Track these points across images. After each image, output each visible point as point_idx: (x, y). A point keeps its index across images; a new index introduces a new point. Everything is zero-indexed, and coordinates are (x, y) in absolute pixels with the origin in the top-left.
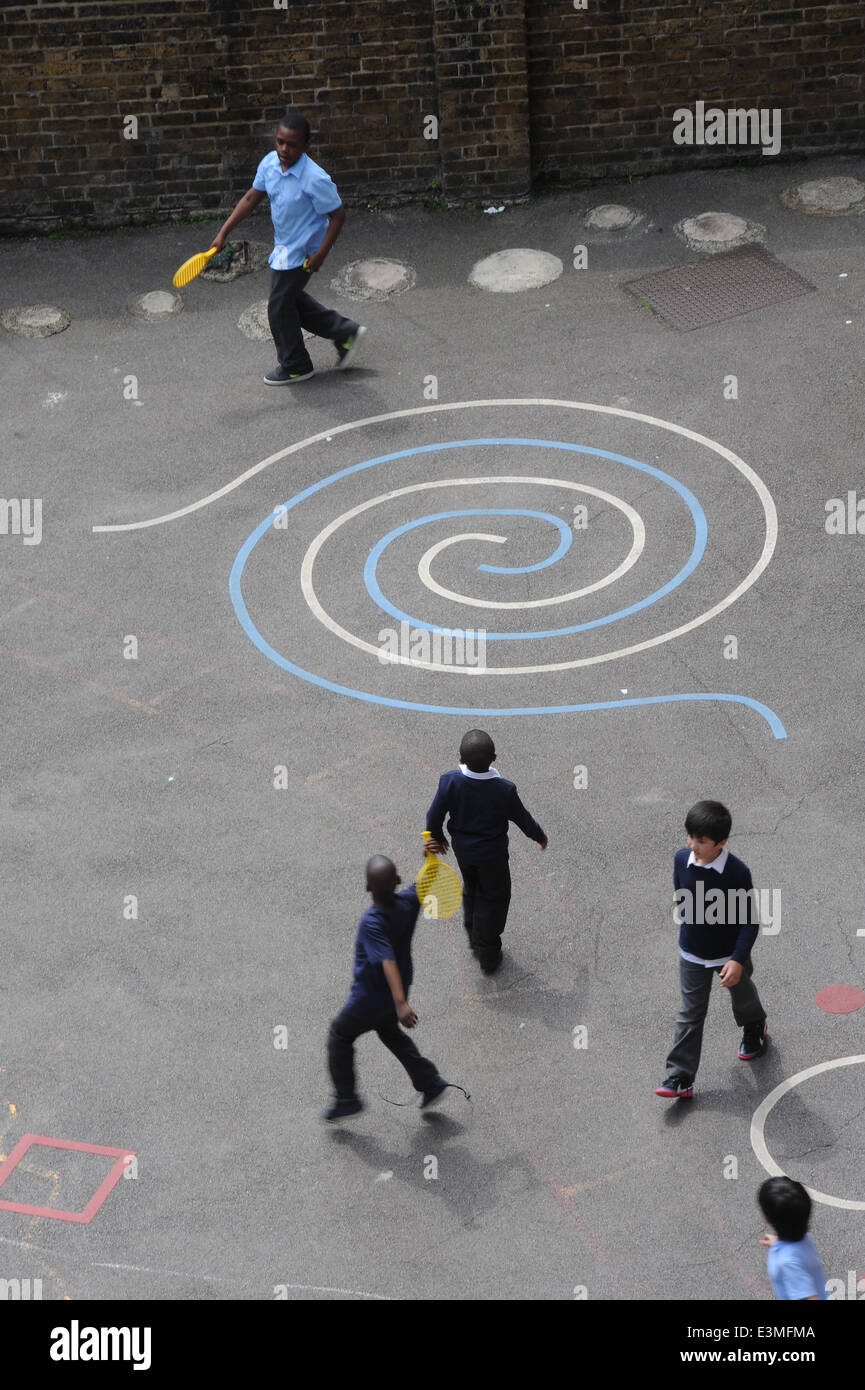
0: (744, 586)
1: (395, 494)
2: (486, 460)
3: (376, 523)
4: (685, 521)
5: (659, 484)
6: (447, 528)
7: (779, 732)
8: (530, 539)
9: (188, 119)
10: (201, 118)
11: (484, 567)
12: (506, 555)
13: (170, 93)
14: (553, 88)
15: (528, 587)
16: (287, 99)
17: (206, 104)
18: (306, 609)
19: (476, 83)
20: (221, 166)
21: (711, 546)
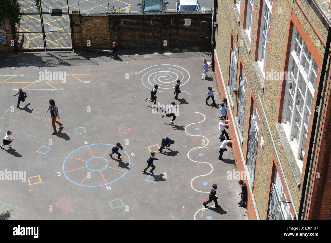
0: (187, 82)
1: (156, 72)
2: (165, 70)
3: (155, 75)
4: (182, 76)
5: (180, 73)
6: (161, 75)
7: (189, 95)
8: (168, 77)
9: (140, 39)
10: (141, 39)
11: (164, 79)
12: (166, 78)
13: (139, 37)
14: (172, 38)
15: (168, 81)
16: (149, 38)
17: (142, 38)
18: (148, 82)
19: (165, 37)
20: (143, 43)
21: (184, 78)
